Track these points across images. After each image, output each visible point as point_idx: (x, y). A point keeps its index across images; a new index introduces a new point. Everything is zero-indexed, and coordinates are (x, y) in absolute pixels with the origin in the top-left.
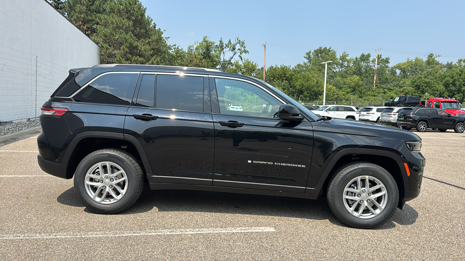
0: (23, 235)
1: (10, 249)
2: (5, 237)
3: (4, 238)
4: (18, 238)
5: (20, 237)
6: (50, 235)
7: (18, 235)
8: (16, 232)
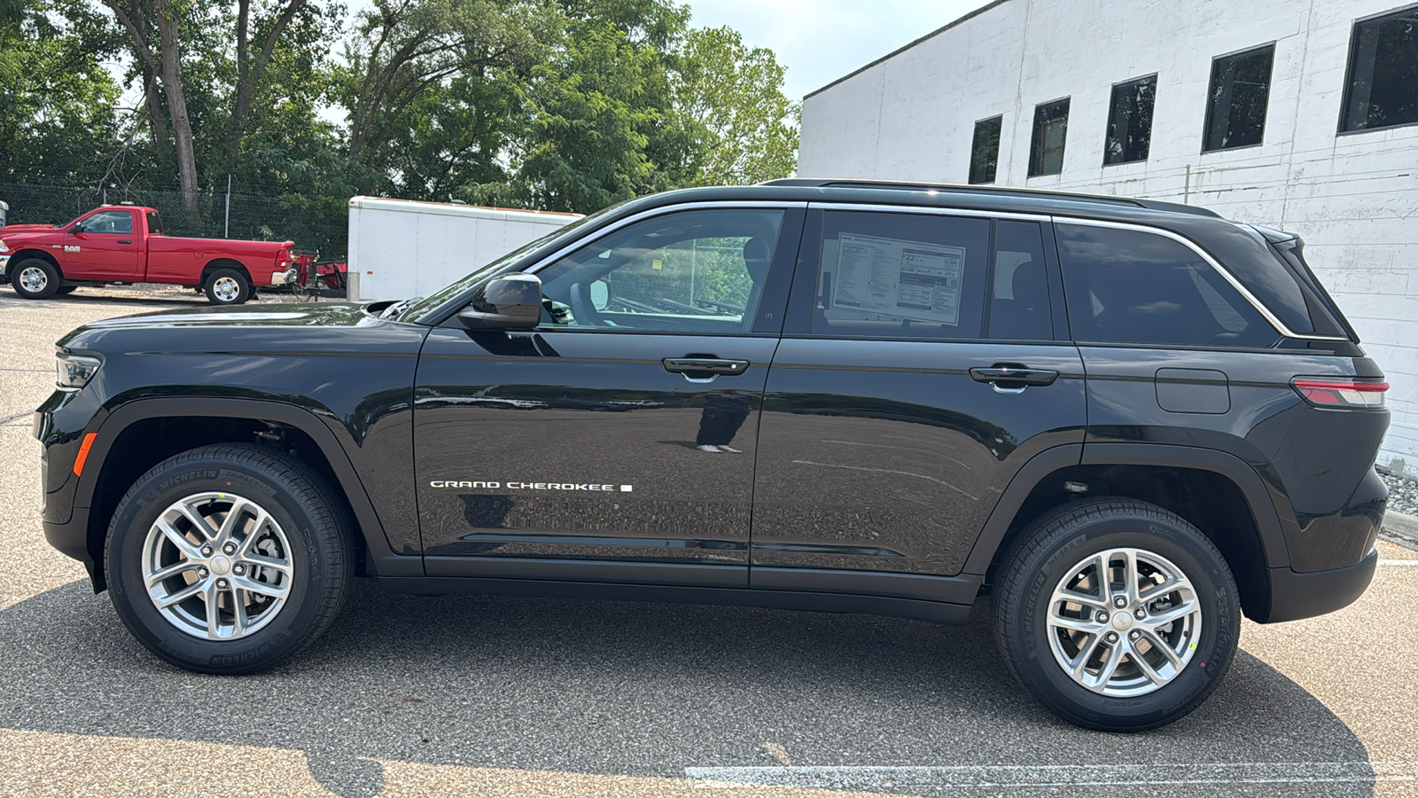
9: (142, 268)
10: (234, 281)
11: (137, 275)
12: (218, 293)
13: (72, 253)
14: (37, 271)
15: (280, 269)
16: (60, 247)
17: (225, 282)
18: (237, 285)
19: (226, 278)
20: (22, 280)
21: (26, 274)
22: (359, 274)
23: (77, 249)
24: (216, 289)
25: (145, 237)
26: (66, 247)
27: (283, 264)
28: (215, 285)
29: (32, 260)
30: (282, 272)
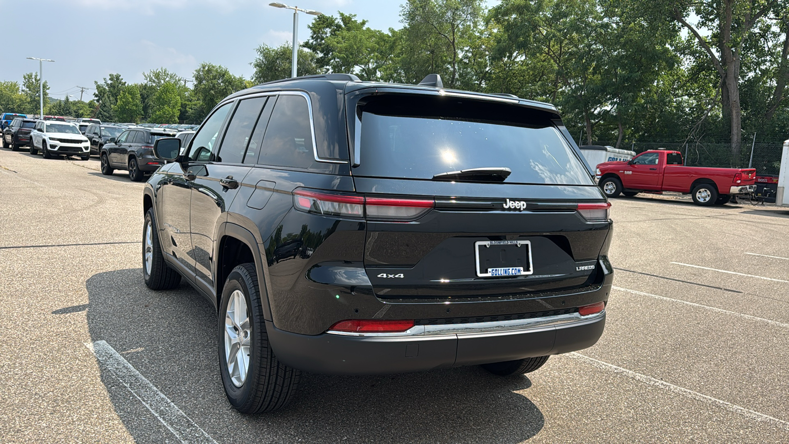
0: (657, 384)
1: (680, 374)
2: (681, 390)
3: (683, 389)
4: (665, 383)
5: (662, 384)
6: (623, 372)
7: (663, 387)
8: (663, 391)
9: (660, 182)
10: (708, 191)
11: (658, 186)
12: (699, 197)
13: (628, 174)
14: (612, 184)
15: (736, 184)
16: (622, 171)
17: (703, 192)
18: (709, 193)
19: (704, 189)
20: (605, 188)
21: (607, 185)
22: (784, 188)
23: (630, 172)
24: (698, 195)
25: (664, 166)
26: (626, 172)
27: (739, 182)
28: (698, 193)
29: (610, 178)
30: (737, 186)
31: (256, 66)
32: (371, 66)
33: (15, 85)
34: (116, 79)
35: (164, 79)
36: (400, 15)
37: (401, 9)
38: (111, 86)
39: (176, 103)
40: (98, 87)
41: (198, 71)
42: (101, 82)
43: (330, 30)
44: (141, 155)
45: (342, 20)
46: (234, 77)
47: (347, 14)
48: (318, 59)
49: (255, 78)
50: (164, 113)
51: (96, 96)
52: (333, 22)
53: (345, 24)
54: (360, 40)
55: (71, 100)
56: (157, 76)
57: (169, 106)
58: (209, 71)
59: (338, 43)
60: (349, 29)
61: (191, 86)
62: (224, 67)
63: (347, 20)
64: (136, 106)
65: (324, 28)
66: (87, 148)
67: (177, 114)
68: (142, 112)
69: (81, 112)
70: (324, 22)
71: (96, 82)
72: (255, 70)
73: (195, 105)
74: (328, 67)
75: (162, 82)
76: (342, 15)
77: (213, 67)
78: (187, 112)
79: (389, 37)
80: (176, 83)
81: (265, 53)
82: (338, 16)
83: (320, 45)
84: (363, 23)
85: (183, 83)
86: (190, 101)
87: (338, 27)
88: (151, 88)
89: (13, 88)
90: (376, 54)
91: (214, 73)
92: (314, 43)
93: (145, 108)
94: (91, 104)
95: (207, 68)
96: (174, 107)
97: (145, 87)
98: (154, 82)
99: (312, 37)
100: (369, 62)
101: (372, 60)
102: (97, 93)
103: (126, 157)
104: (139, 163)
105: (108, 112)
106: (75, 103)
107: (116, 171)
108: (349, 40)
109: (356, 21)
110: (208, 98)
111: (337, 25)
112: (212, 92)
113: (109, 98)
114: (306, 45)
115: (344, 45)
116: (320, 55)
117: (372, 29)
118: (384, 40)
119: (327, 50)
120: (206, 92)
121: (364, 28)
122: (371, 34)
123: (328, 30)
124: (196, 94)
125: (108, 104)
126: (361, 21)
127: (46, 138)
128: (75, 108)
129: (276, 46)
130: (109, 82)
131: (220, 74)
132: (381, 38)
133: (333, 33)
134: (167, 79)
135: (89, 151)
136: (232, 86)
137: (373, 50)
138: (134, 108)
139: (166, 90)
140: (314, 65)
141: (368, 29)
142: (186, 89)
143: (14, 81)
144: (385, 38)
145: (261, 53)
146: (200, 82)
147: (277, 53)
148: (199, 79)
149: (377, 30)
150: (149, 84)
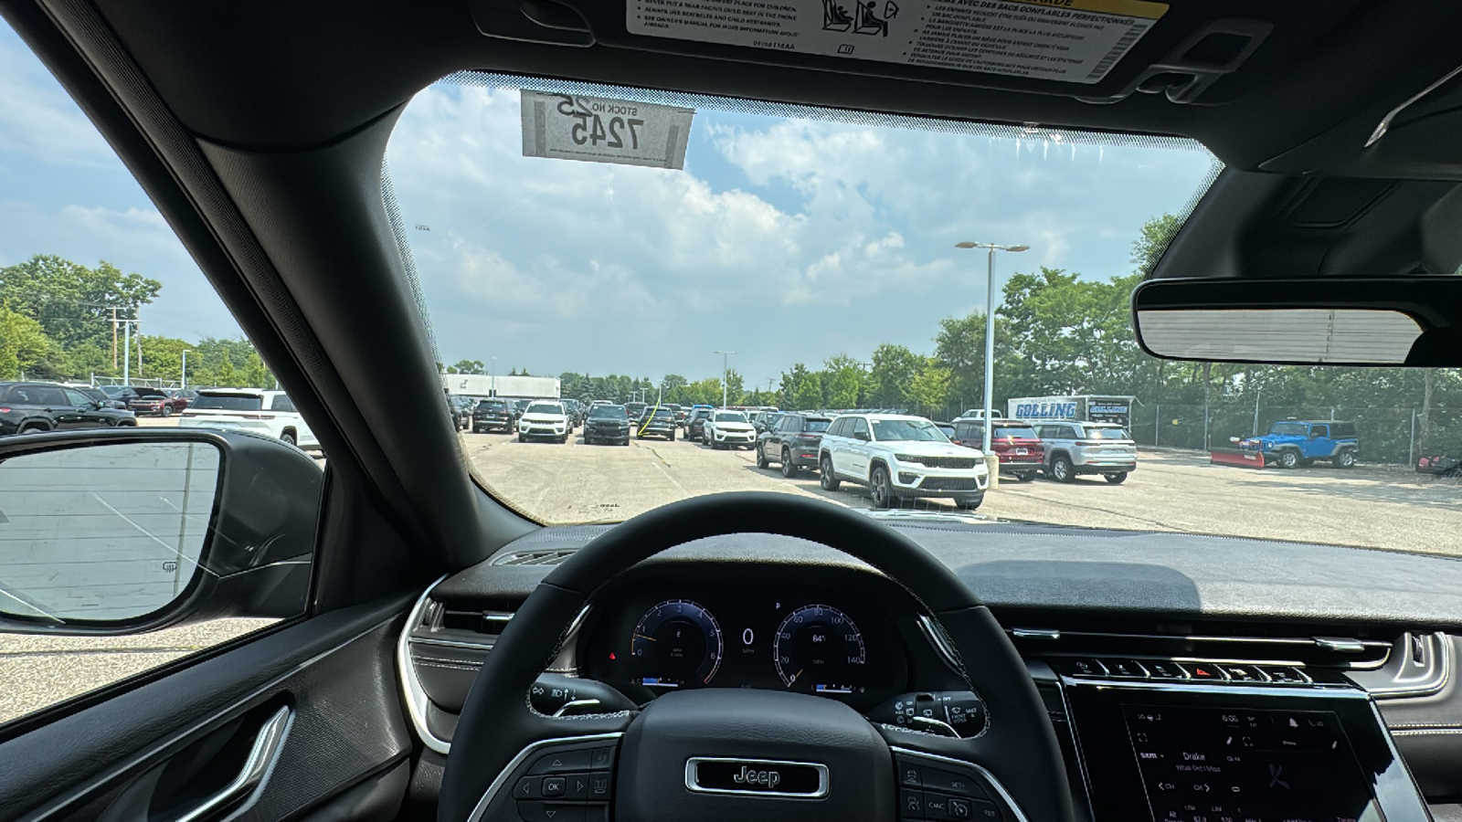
31: (940, 340)
32: (1085, 325)
33: (718, 381)
34: (800, 368)
35: (843, 365)
36: (1132, 254)
37: (1135, 246)
38: (796, 376)
39: (854, 388)
40: (784, 377)
41: (877, 353)
42: (788, 373)
43: (1029, 291)
44: (795, 445)
45: (1046, 276)
46: (915, 356)
47: (1050, 269)
48: (1013, 325)
49: (937, 354)
50: (842, 398)
51: (781, 385)
52: (1034, 280)
53: (1049, 281)
54: (1072, 295)
55: (760, 391)
56: (837, 362)
57: (847, 391)
58: (888, 352)
59: (1040, 303)
60: (1055, 286)
61: (869, 370)
62: (903, 347)
63: (1051, 276)
64: (817, 392)
65: (1023, 288)
66: (752, 438)
67: (855, 398)
68: (822, 399)
69: (769, 401)
70: (1021, 282)
71: (783, 373)
72: (937, 345)
73: (873, 388)
74: (1026, 333)
75: (842, 367)
76: (1045, 271)
77: (892, 347)
78: (864, 396)
79: (1110, 287)
80: (855, 367)
81: (949, 326)
82: (1041, 273)
83: (1017, 309)
84: (1074, 277)
85: (862, 367)
86: (869, 385)
87: (1040, 285)
88: (832, 374)
89: (716, 383)
90: (1094, 310)
91: (893, 353)
92: (1010, 307)
93: (825, 395)
94: (778, 394)
95: (885, 349)
96: (852, 392)
97: (825, 374)
98: (834, 368)
99: (1007, 301)
100: (1083, 321)
101: (1087, 318)
102: (783, 382)
103: (780, 447)
104: (793, 456)
105: (791, 401)
106: (763, 395)
107: (771, 465)
108: (1055, 298)
109: (1063, 276)
110: (886, 380)
111: (1038, 282)
112: (891, 373)
113: (792, 387)
114: (999, 311)
115: (1049, 303)
116: (1016, 321)
117: (1086, 282)
118: (1104, 293)
119: (1024, 314)
120: (884, 374)
121: (1075, 283)
122: (1084, 288)
123: (1027, 291)
124: (874, 377)
125: (790, 393)
126: (1071, 275)
127: (714, 428)
128: (764, 399)
129: (962, 316)
130: (795, 371)
131: (899, 353)
132: (1101, 290)
133: (1034, 294)
134: (847, 364)
135: (754, 440)
136: (912, 365)
137: (1090, 306)
138: (815, 395)
139: (845, 374)
140: (1009, 333)
141: (1081, 283)
142: (865, 373)
143: (716, 377)
144: (1106, 290)
145: (944, 326)
146: (878, 364)
147: (963, 323)
148: (877, 361)
149: (1093, 282)
150: (830, 371)
